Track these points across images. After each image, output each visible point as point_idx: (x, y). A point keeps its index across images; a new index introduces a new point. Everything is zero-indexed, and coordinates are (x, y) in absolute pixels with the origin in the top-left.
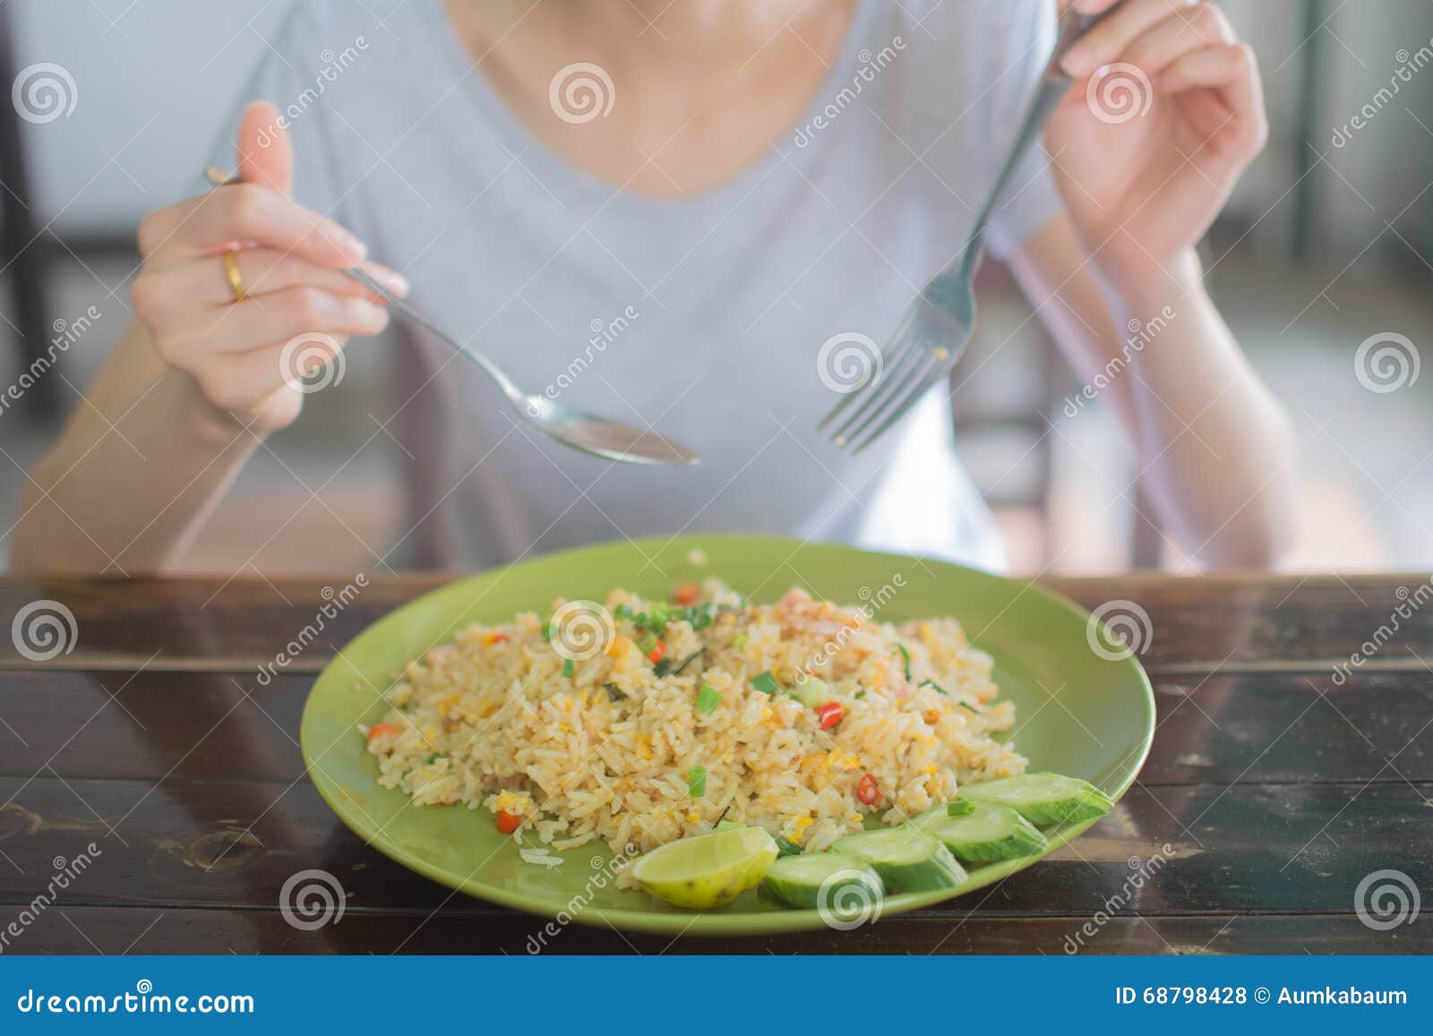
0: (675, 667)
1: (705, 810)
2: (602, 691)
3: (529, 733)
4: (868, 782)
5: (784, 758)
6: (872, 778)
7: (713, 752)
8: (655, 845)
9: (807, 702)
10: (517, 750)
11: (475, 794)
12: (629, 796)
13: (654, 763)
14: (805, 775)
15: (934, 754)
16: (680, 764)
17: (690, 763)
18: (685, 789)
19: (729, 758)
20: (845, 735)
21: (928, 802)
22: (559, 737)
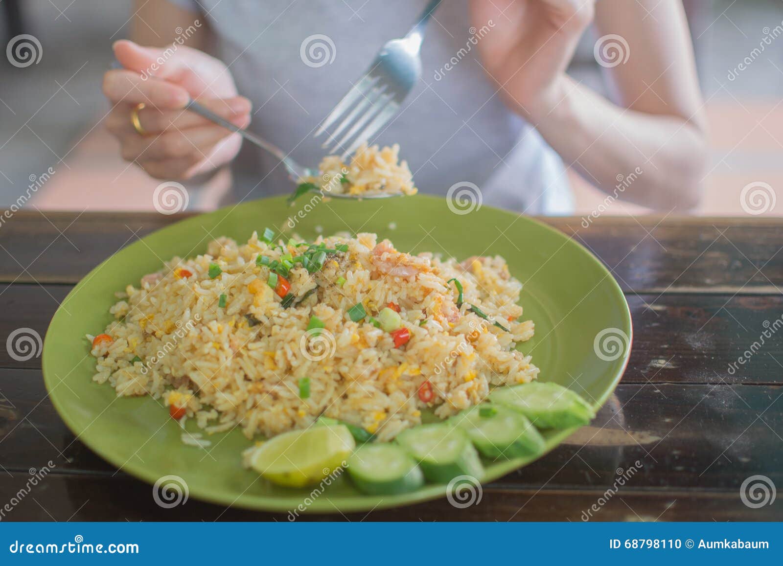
0: (297, 300)
1: (310, 408)
2: (244, 319)
3: (193, 349)
4: (426, 386)
5: (366, 372)
6: (428, 383)
7: (319, 364)
8: (275, 433)
9: (385, 329)
10: (185, 360)
11: (159, 389)
12: (258, 397)
13: (276, 373)
14: (381, 383)
15: (474, 363)
16: (295, 373)
17: (301, 373)
18: (296, 392)
19: (329, 369)
20: (411, 352)
21: (467, 402)
22: (213, 352)
